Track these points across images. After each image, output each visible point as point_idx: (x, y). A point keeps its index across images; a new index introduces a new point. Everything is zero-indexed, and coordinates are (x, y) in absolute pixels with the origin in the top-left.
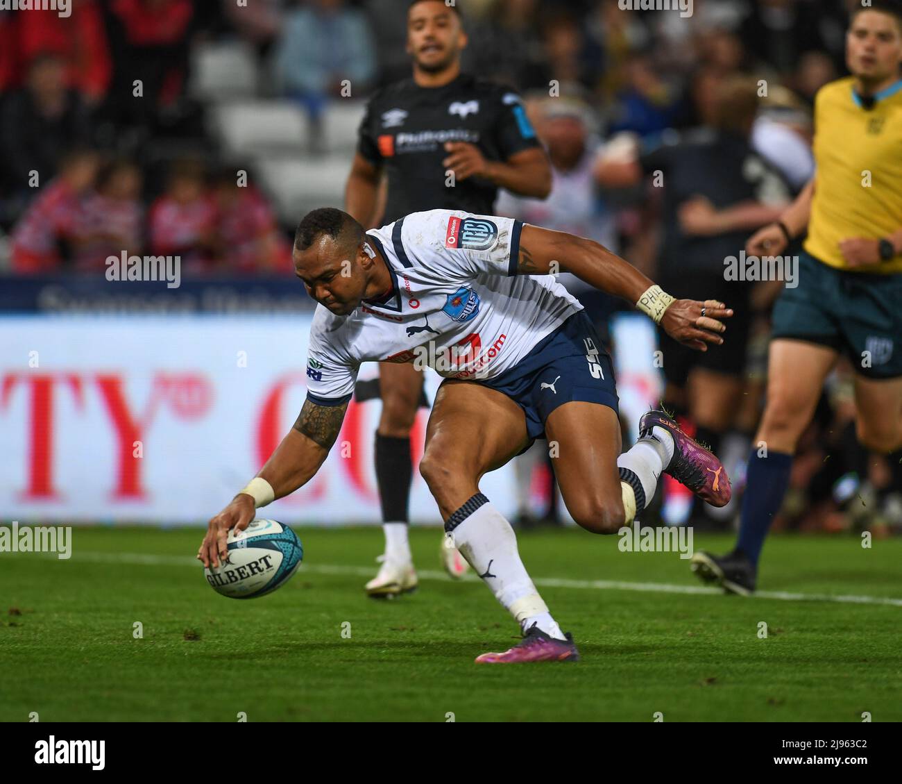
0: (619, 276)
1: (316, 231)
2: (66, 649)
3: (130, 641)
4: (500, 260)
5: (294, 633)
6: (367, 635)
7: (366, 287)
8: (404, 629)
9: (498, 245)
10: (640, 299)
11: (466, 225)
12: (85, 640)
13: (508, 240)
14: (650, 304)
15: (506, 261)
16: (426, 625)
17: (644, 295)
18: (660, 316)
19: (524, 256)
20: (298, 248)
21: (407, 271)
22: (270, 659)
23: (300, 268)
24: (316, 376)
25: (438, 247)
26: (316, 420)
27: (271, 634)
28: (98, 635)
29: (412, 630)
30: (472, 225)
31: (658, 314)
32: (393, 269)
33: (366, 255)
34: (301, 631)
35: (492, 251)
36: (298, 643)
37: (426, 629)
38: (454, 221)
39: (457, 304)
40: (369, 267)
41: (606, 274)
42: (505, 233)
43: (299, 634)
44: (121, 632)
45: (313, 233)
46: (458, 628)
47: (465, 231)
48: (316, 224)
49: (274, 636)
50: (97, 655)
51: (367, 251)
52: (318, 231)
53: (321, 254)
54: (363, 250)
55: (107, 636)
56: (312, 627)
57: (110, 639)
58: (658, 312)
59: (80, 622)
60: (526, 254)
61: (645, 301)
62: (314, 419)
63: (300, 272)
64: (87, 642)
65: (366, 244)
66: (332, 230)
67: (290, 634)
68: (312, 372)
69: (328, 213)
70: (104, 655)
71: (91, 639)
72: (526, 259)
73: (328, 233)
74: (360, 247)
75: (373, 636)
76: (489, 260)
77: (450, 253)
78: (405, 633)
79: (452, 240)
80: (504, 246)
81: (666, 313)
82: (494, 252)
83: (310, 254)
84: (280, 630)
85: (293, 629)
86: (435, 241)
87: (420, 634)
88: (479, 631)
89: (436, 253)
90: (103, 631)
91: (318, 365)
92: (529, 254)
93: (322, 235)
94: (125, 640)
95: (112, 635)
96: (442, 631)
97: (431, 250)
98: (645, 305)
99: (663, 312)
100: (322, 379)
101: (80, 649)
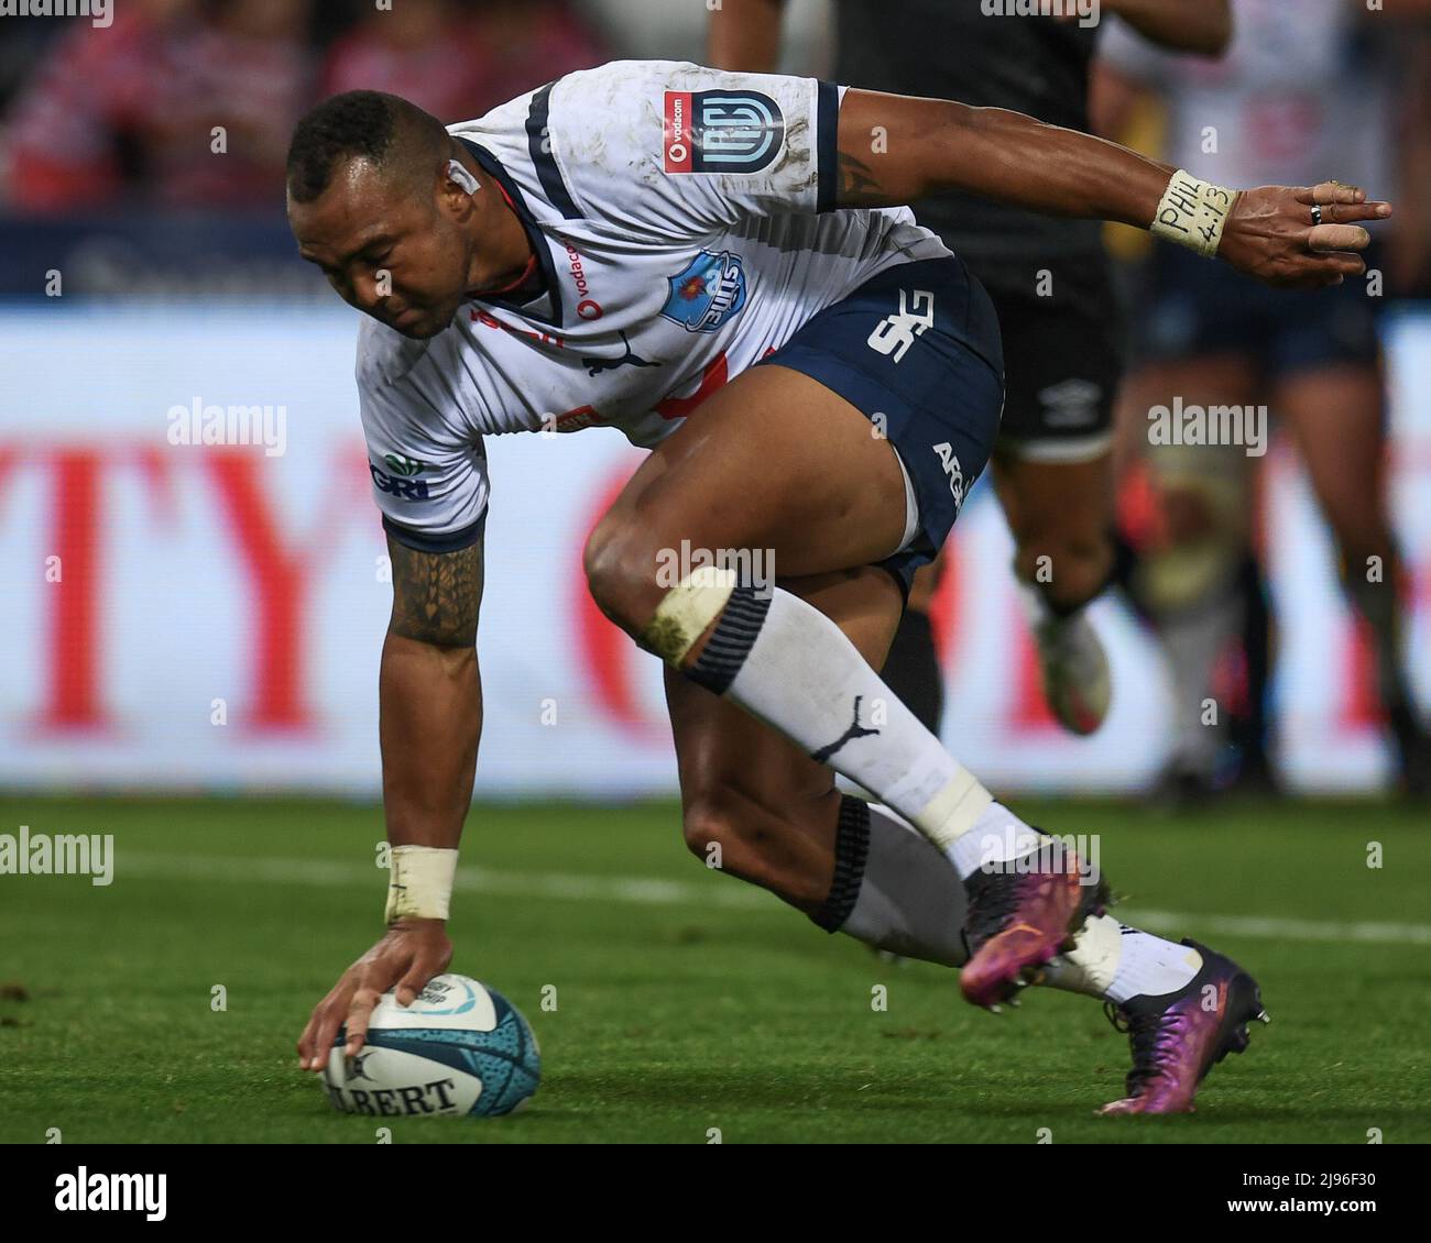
0: (1092, 176)
1: (332, 153)
2: (130, 1079)
3: (280, 1062)
4: (795, 188)
5: (657, 1043)
6: (827, 1048)
7: (467, 267)
8: (912, 1035)
9: (787, 156)
10: (1158, 216)
11: (707, 113)
12: (175, 1058)
13: (810, 140)
14: (1183, 221)
15: (809, 189)
16: (964, 1026)
17: (1164, 204)
18: (1215, 241)
19: (854, 174)
20: (298, 198)
21: (571, 227)
22: (603, 1103)
23: (307, 242)
24: (415, 492)
25: (646, 171)
26: (454, 594)
27: (606, 1046)
28: (207, 1047)
29: (932, 1037)
30: (720, 111)
31: (1208, 238)
32: (534, 219)
33: (458, 188)
34: (674, 1039)
35: (776, 170)
36: (667, 1066)
37: (963, 1036)
38: (677, 104)
39: (695, 295)
40: (465, 217)
41: (1064, 178)
42: (802, 124)
43: (669, 1045)
44: (259, 1041)
45: (325, 158)
46: (1039, 1033)
47: (706, 128)
48: (329, 137)
49: (613, 1052)
50: (202, 1094)
51: (458, 178)
52: (338, 151)
53: (355, 201)
54: (448, 177)
55: (226, 1049)
56: (700, 1030)
57: (232, 1056)
58: (1207, 233)
59: (163, 1017)
60: (858, 170)
61: (1169, 217)
62: (448, 594)
63: (312, 250)
64: (180, 1063)
65: (454, 163)
66: (369, 145)
67: (649, 1045)
68: (402, 485)
69: (353, 105)
70: (219, 1093)
71: (190, 1057)
72: (860, 180)
73: (362, 152)
74: (442, 172)
75: (841, 1052)
76: (770, 192)
77: (675, 185)
78: (915, 1044)
79: (678, 153)
80: (802, 157)
81: (1230, 229)
82: (781, 173)
83: (329, 206)
84: (627, 1035)
85: (656, 1033)
86: (638, 156)
87: (951, 1046)
88: (1087, 1039)
89: (641, 186)
90: (218, 1039)
91: (411, 467)
92: (867, 170)
93: (349, 159)
94: (267, 1059)
95: (237, 1047)
96: (1001, 1040)
97: (629, 178)
98: (1172, 224)
99: (1218, 230)
100: (431, 494)
101: (165, 1079)
